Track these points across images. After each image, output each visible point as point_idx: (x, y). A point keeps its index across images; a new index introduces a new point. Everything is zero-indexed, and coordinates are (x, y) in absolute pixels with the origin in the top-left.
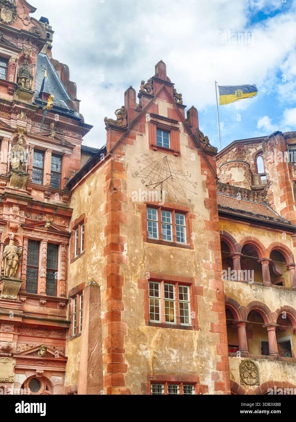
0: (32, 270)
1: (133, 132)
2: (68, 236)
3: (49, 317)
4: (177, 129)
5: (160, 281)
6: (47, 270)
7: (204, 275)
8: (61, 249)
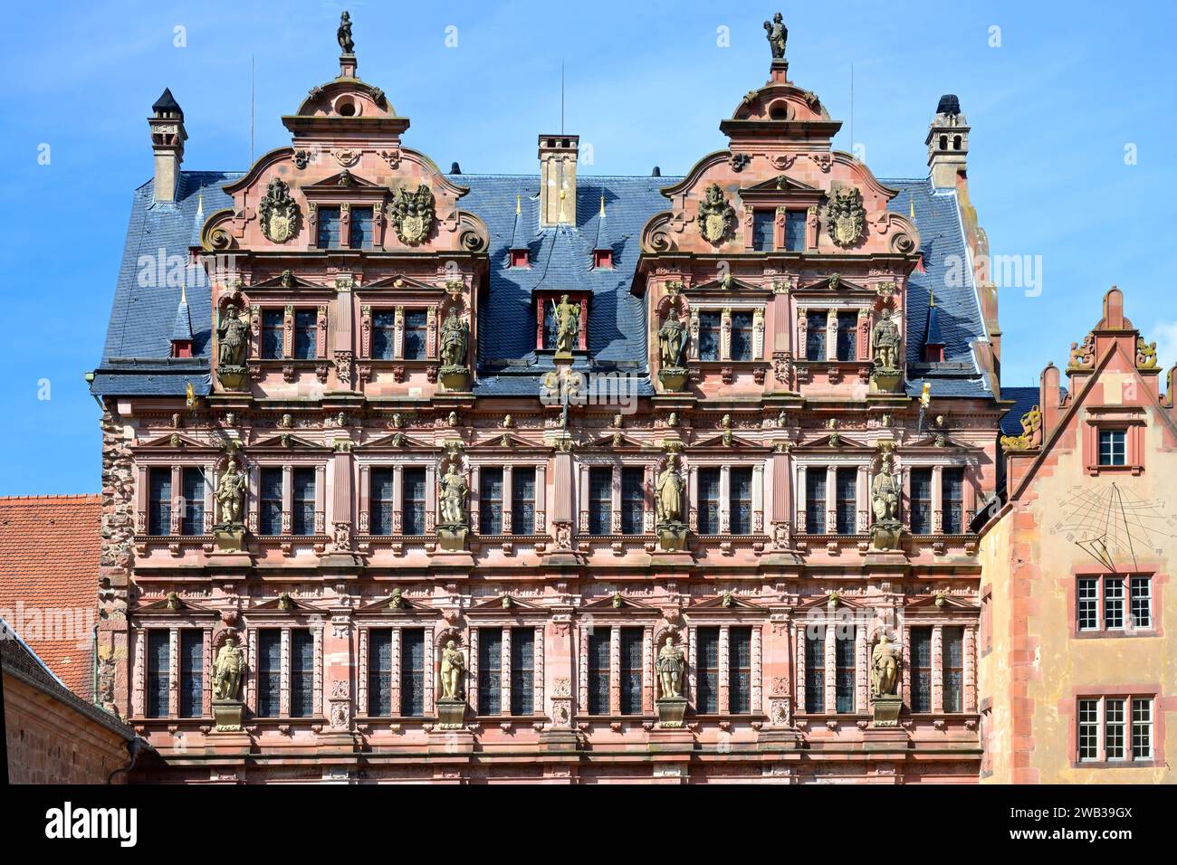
0: (923, 674)
4: (1139, 422)
5: (1096, 696)
6: (947, 672)
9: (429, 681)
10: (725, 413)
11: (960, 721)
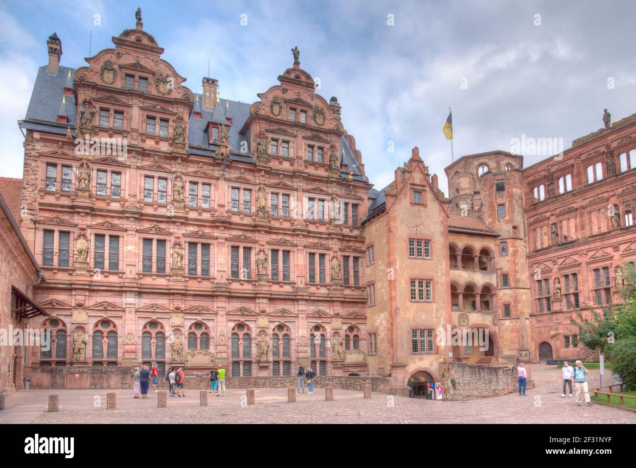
0: (346, 272)
1: (400, 196)
2: (364, 252)
3: (356, 297)
4: (425, 191)
5: (416, 279)
6: (354, 272)
7: (440, 274)
8: (360, 260)
9: (169, 260)
10: (281, 174)
11: (359, 288)
